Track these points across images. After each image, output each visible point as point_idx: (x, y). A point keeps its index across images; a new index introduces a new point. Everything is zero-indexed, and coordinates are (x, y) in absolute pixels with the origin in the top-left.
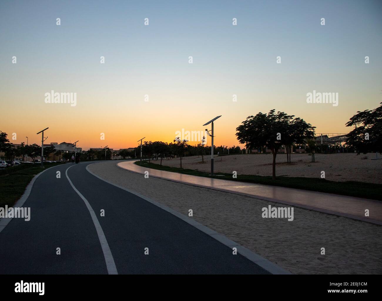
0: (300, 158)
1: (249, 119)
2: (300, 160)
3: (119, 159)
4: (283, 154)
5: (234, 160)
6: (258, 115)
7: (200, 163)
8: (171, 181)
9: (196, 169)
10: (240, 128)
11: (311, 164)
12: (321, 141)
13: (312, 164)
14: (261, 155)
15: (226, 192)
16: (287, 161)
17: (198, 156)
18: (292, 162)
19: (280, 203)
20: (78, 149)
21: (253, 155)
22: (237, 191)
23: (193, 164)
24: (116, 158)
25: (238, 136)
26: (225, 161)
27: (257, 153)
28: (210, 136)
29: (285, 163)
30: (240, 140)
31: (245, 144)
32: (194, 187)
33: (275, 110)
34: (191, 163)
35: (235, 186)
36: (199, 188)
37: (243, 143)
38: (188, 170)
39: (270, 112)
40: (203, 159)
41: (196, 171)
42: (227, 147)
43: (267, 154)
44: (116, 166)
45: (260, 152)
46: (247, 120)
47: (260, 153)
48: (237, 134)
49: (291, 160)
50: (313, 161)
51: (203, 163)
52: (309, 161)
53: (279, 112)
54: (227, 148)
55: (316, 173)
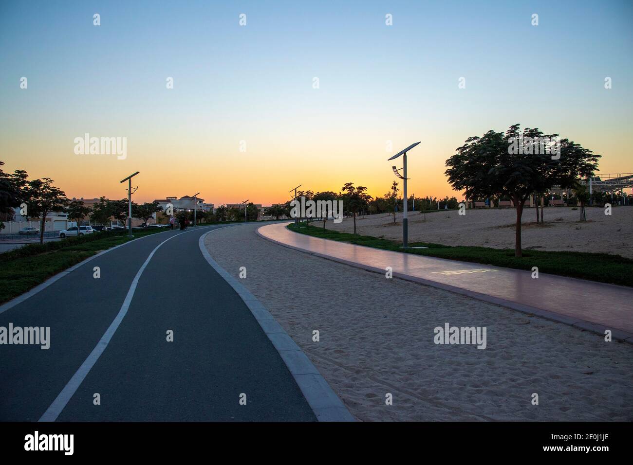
0: (559, 216)
1: (470, 144)
2: (559, 218)
3: (268, 221)
4: (528, 208)
5: (446, 219)
6: (486, 136)
7: (390, 225)
8: (329, 259)
9: (381, 235)
10: (454, 161)
11: (579, 224)
12: (589, 186)
13: (583, 225)
14: (490, 210)
15: (426, 285)
16: (536, 220)
17: (388, 214)
18: (546, 222)
19: (542, 317)
20: (208, 205)
21: (478, 210)
22: (447, 283)
23: (378, 226)
24: (263, 219)
25: (449, 176)
26: (431, 221)
27: (484, 208)
28: (402, 178)
29: (533, 223)
30: (453, 183)
31: (464, 190)
32: (367, 272)
33: (519, 125)
34: (375, 226)
35: (445, 270)
36: (376, 274)
37: (460, 189)
38: (368, 237)
39: (510, 129)
40: (395, 219)
41: (380, 238)
42: (436, 198)
43: (500, 208)
44: (254, 232)
45: (488, 206)
46: (467, 144)
47: (490, 208)
48: (449, 172)
49: (543, 219)
50: (583, 220)
51: (395, 225)
52: (575, 220)
53: (527, 129)
54: (437, 200)
55: (594, 241)
